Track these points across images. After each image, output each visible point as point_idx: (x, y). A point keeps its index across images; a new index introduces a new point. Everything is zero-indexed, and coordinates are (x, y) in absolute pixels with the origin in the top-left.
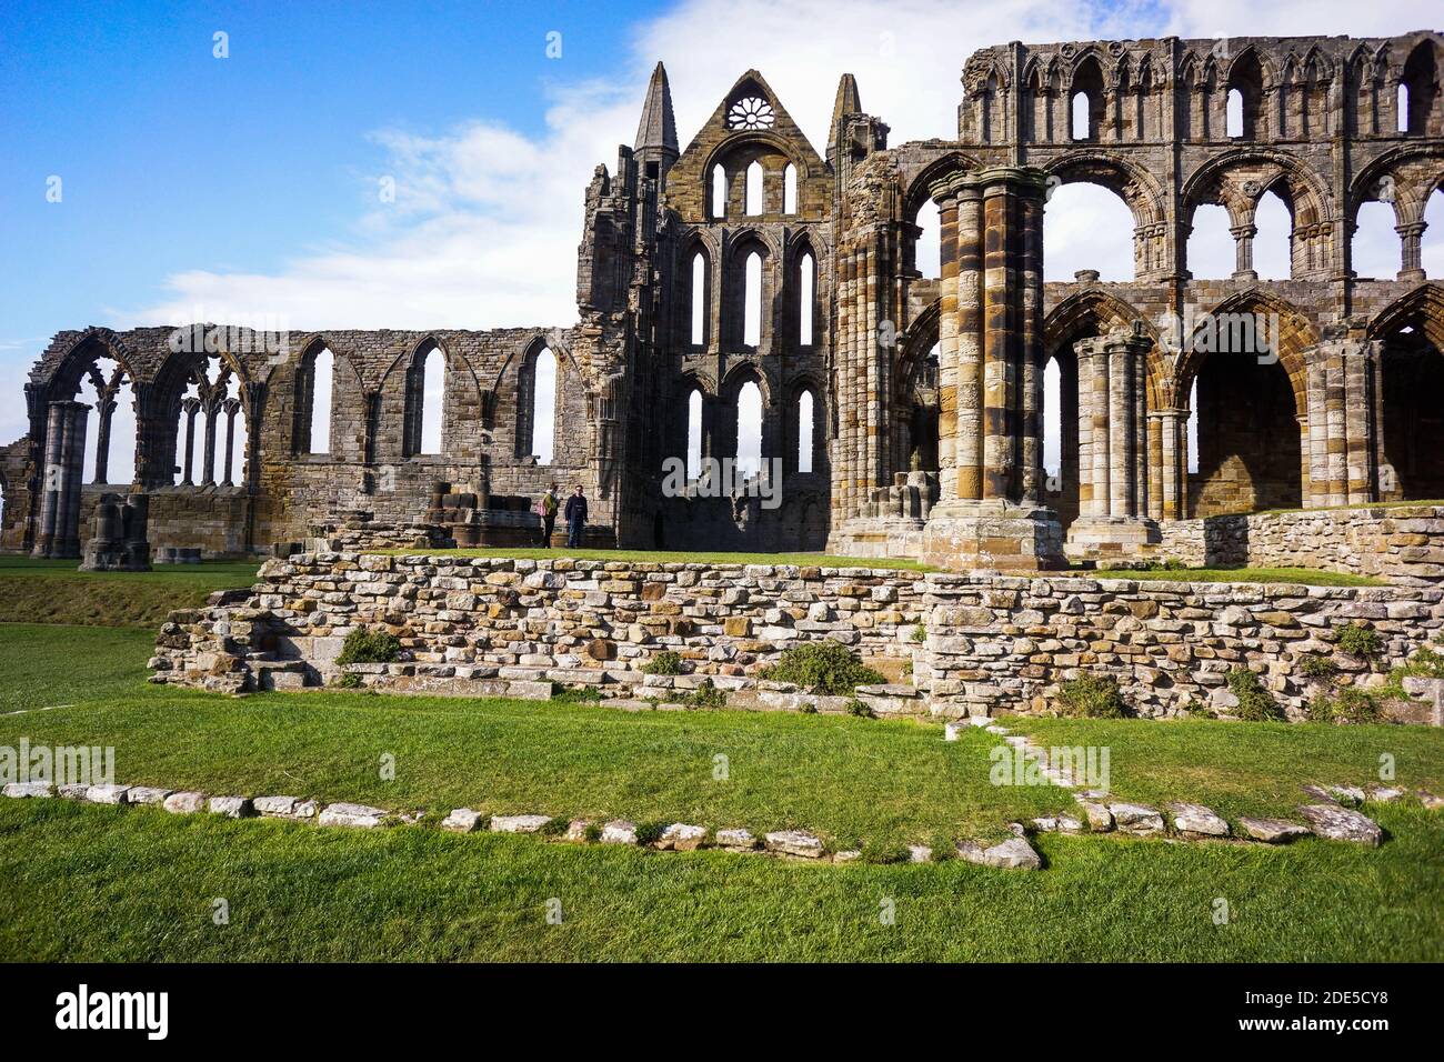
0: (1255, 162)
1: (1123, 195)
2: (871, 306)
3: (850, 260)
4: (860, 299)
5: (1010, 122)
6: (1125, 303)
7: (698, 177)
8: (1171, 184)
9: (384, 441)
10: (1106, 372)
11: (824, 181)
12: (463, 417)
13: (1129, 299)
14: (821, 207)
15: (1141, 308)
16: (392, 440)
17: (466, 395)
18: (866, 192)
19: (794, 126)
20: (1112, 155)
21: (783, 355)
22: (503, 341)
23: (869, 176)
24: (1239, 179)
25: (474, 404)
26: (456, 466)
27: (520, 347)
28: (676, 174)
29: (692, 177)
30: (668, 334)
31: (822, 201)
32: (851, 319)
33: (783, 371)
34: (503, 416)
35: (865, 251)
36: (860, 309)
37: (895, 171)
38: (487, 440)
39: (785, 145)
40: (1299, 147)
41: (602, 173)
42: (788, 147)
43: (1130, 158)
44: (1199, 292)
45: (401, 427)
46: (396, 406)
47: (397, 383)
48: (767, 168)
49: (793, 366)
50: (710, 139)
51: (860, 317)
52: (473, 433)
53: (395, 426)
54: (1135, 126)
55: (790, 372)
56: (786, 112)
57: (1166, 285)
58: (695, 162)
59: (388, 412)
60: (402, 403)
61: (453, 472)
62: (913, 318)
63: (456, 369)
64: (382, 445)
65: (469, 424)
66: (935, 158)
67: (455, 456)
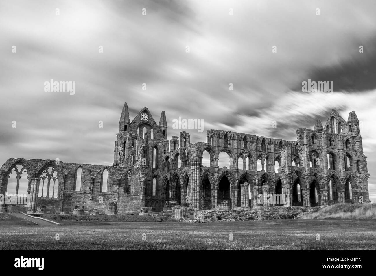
0: (246, 152)
1: (229, 155)
2: (198, 171)
3: (194, 162)
4: (196, 169)
5: (216, 142)
6: (231, 173)
8: (237, 155)
9: (96, 189)
12: (113, 184)
13: (231, 172)
15: (233, 173)
16: (98, 189)
17: (114, 180)
18: (196, 151)
19: (154, 121)
20: (229, 149)
22: (122, 169)
23: (196, 148)
24: (244, 155)
25: (116, 182)
26: (112, 195)
27: (126, 171)
28: (130, 128)
29: (134, 130)
31: (160, 138)
32: (194, 173)
34: (122, 185)
35: (196, 161)
36: (196, 171)
37: (200, 148)
38: (119, 190)
39: (153, 125)
40: (251, 151)
43: (232, 150)
44: (240, 172)
45: (99, 186)
46: (99, 181)
47: (99, 176)
48: (147, 129)
49: (153, 173)
51: (196, 173)
52: (116, 188)
54: (232, 145)
56: (152, 118)
57: (236, 170)
58: (135, 126)
59: (97, 182)
61: (111, 196)
62: (203, 173)
63: (112, 174)
65: (115, 186)
66: (206, 147)
67: (112, 193)
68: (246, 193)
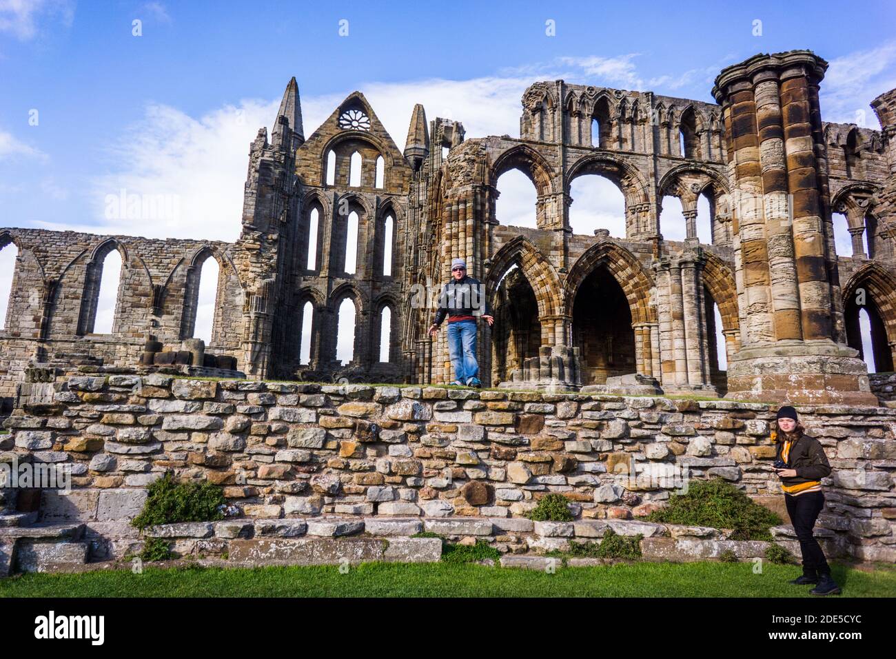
0: (696, 173)
1: (620, 186)
2: (470, 240)
3: (454, 208)
4: (461, 235)
5: (557, 130)
6: (628, 251)
7: (318, 156)
8: (653, 179)
9: (60, 321)
10: (680, 281)
11: (404, 169)
12: (136, 305)
13: (630, 249)
14: (401, 186)
15: (637, 255)
16: (68, 321)
17: (140, 288)
18: (464, 164)
19: (385, 131)
20: (617, 158)
21: (373, 281)
22: (176, 248)
23: (466, 154)
24: (688, 181)
25: (146, 295)
26: (125, 344)
27: (190, 254)
28: (303, 152)
29: (314, 156)
30: (292, 261)
31: (402, 182)
32: (453, 248)
33: (372, 292)
34: (171, 306)
35: (465, 202)
36: (461, 241)
37: (484, 152)
38: (156, 325)
39: (378, 143)
40: (720, 167)
41: (262, 134)
42: (380, 145)
43: (628, 161)
44: (670, 248)
45: (78, 311)
46: (75, 293)
47: (78, 275)
48: (365, 157)
49: (379, 289)
50: (328, 132)
51: (461, 247)
52: (143, 318)
53: (72, 309)
54: (629, 142)
55: (377, 293)
56: (379, 122)
57: (651, 242)
58: (317, 146)
59: (66, 297)
60: (80, 291)
61: (123, 348)
62: (496, 251)
63: (133, 267)
64: (57, 324)
65: (141, 311)
66: (510, 146)
67: (125, 336)
68: (686, 305)
